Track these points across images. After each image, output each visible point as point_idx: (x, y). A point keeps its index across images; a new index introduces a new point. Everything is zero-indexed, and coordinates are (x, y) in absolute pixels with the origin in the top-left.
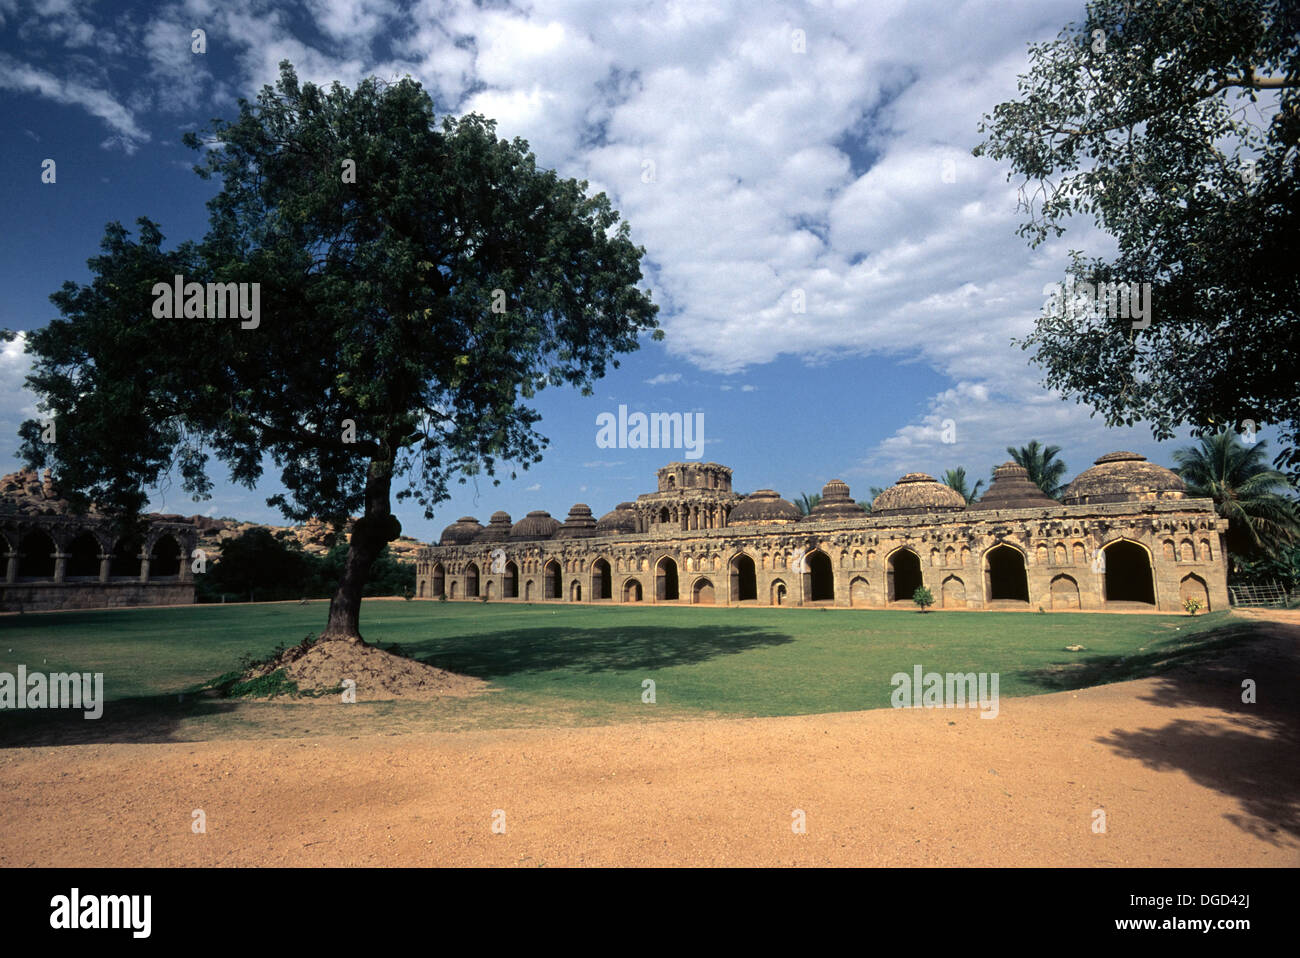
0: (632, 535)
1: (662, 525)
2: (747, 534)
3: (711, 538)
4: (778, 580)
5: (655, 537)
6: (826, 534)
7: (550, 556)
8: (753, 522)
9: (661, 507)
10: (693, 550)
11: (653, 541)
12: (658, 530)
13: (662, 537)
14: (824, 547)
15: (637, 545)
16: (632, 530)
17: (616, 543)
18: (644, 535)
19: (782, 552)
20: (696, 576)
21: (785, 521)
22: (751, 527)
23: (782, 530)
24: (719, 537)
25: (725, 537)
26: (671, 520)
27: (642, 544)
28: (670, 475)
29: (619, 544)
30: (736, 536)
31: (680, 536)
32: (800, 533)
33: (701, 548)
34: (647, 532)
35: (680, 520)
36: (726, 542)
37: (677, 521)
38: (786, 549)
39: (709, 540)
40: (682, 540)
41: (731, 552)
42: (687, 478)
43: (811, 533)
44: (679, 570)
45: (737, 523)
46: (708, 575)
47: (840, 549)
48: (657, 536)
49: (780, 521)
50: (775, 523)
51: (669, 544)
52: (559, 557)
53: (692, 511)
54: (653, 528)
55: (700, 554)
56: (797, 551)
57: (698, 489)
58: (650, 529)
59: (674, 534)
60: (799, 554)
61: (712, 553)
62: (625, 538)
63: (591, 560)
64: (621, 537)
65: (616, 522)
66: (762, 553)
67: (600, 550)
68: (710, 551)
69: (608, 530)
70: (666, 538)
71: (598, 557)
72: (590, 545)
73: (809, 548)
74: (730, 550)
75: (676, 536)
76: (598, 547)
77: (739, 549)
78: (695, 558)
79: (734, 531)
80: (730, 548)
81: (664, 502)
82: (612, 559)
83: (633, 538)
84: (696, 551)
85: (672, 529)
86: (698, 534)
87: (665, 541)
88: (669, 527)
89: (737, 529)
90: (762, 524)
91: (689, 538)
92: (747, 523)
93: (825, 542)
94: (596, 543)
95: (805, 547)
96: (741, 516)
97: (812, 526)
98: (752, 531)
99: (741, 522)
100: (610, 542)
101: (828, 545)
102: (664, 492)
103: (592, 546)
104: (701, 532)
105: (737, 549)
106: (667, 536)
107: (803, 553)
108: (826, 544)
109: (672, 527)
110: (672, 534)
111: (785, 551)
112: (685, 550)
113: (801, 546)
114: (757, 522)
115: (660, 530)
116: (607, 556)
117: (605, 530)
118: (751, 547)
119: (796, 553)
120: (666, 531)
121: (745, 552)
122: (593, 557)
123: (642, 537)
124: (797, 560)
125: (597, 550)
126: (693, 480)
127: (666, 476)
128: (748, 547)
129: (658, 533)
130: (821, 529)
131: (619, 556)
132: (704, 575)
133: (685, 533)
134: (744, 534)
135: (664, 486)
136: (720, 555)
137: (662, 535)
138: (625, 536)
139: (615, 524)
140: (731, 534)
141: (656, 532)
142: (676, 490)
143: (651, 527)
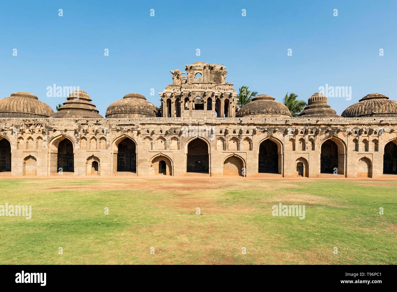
1: (195, 112)
3: (243, 125)
4: (302, 158)
5: (186, 121)
6: (342, 127)
7: (58, 133)
10: (227, 134)
11: (185, 124)
12: (191, 115)
14: (340, 135)
17: (143, 124)
19: (306, 138)
20: (227, 154)
23: (308, 122)
25: (257, 125)
26: (205, 108)
27: (172, 126)
29: (147, 126)
30: (267, 124)
31: (214, 121)
32: (321, 125)
33: (234, 132)
34: (179, 116)
35: (213, 108)
36: (257, 128)
37: (210, 109)
38: (309, 136)
39: (241, 127)
40: (215, 125)
41: (263, 136)
43: (329, 125)
44: (210, 149)
46: (239, 154)
47: (351, 138)
52: (70, 135)
55: (233, 137)
56: (319, 137)
57: (229, 85)
58: (183, 114)
59: (208, 120)
60: (320, 140)
61: (244, 137)
62: (154, 121)
63: (114, 138)
64: (150, 119)
65: (137, 107)
66: (289, 138)
67: (124, 129)
68: (243, 134)
69: (129, 113)
70: (199, 122)
71: (121, 136)
72: (112, 124)
73: (329, 136)
74: (261, 134)
75: (209, 121)
76: (122, 126)
77: (269, 134)
78: (228, 140)
79: (265, 120)
80: (261, 133)
81: (198, 92)
82: (139, 138)
83: (163, 121)
84: (229, 134)
85: (206, 115)
86: (231, 121)
87: (198, 125)
88: (203, 113)
89: (269, 119)
90: (280, 117)
91: (222, 124)
92: (270, 115)
93: (341, 132)
94: (120, 124)
95: (325, 135)
96: (265, 110)
97: (332, 120)
98: (282, 121)
99: (264, 115)
100: (136, 123)
101: (344, 134)
102: (198, 84)
103: (115, 125)
104: (234, 119)
105: (267, 134)
106: (200, 121)
107: (323, 139)
108: (342, 134)
109: (206, 114)
110: (205, 119)
111: (309, 138)
112: (218, 133)
113: (322, 134)
114: (278, 115)
115: (193, 116)
116: (133, 135)
117: (125, 113)
118: (280, 133)
119: (318, 139)
120: (200, 117)
121: (275, 137)
122: (115, 136)
123: (174, 120)
124: (318, 144)
125: (122, 129)
126: (219, 79)
127: (193, 72)
128: (278, 133)
129: (191, 118)
130: (339, 123)
131: (147, 136)
132: (235, 153)
133: (220, 119)
134: (275, 123)
135: (191, 81)
136: (252, 139)
137: (195, 120)
138: (154, 119)
139: (135, 108)
140: (263, 123)
141: (189, 117)
142: (211, 84)
143: (183, 112)
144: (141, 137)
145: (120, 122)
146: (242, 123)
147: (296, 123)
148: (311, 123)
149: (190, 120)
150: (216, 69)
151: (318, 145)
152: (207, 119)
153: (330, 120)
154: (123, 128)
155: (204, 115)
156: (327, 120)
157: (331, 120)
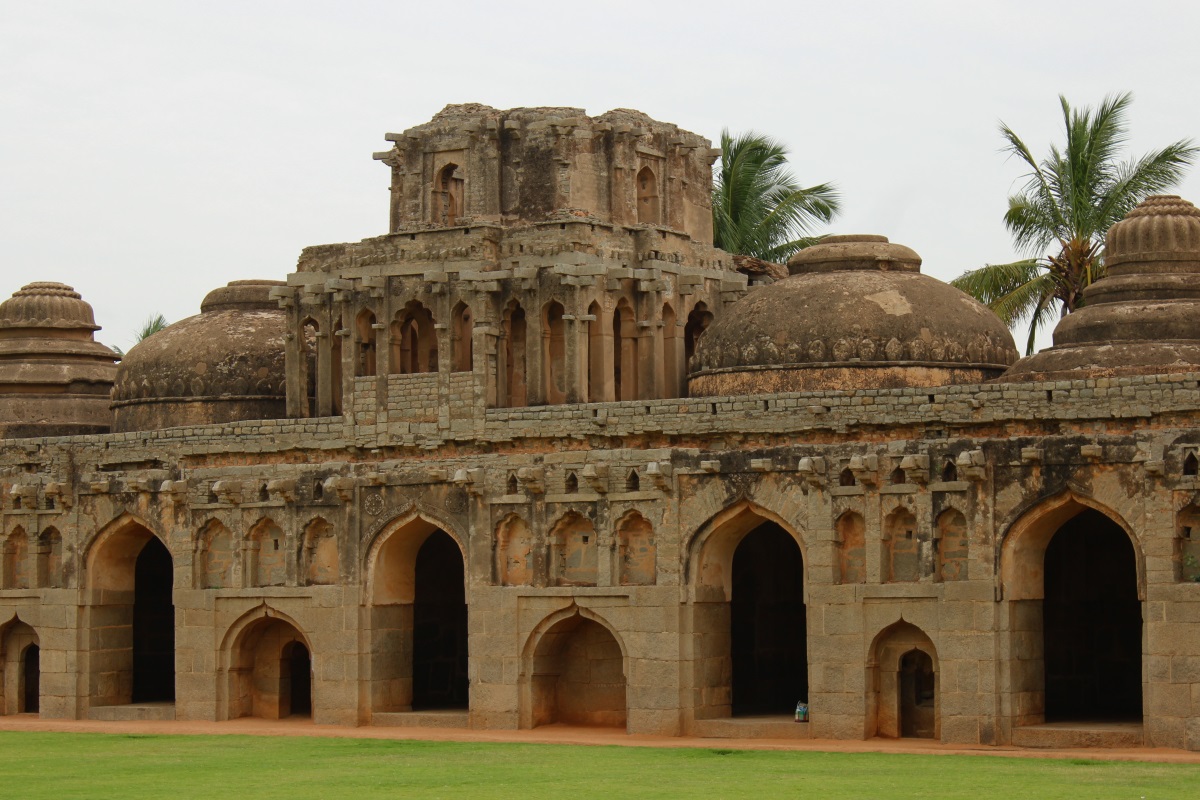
0: (268, 425)
1: (401, 385)
2: (774, 425)
3: (616, 441)
4: (901, 628)
6: (1115, 434)
8: (800, 376)
9: (400, 304)
10: (537, 495)
11: (362, 452)
12: (382, 401)
13: (402, 432)
14: (1106, 492)
15: (287, 471)
16: (268, 402)
17: (199, 459)
18: (322, 423)
19: (921, 505)
20: (542, 609)
21: (939, 376)
22: (790, 398)
23: (925, 412)
24: (651, 439)
25: (675, 440)
26: (444, 361)
28: (441, 162)
29: (211, 468)
30: (724, 436)
31: (478, 429)
32: (998, 425)
33: (572, 484)
34: (336, 411)
35: (479, 360)
36: (676, 458)
37: (465, 364)
38: (938, 496)
39: (606, 453)
40: (490, 447)
41: (706, 502)
42: (518, 177)
43: (1052, 425)
44: (474, 582)
45: (729, 381)
46: (596, 606)
48: (378, 431)
49: (916, 374)
50: (894, 382)
51: (430, 467)
53: (535, 322)
54: (360, 393)
55: (567, 510)
56: (989, 501)
57: (563, 226)
58: (351, 397)
59: (457, 423)
60: (996, 517)
61: (619, 510)
62: (238, 439)
63: (89, 533)
64: (220, 431)
65: (201, 369)
66: (835, 511)
67: (126, 489)
68: (610, 497)
69: (164, 402)
70: (417, 438)
71: (116, 519)
72: (84, 465)
73: (1041, 493)
74: (698, 493)
75: (463, 431)
76: (116, 473)
77: (734, 490)
78: (545, 527)
79: (715, 412)
80: (695, 487)
81: (414, 279)
82: (180, 529)
83: (273, 440)
84: (548, 499)
85: (448, 401)
86: (556, 423)
87: (415, 451)
88: (434, 391)
89: (729, 406)
90: (837, 384)
91: (518, 442)
92: (775, 378)
93: (1110, 468)
94: (112, 460)
95: (1023, 484)
96: (751, 348)
97: (1054, 394)
98: (795, 412)
99: (746, 376)
100: (171, 454)
101: (1124, 480)
102: (413, 236)
103: (93, 468)
104: (569, 414)
105: (728, 490)
106: (425, 429)
107: (1012, 512)
108: (1115, 477)
109: (444, 391)
110: (444, 422)
111: (935, 505)
112: (501, 494)
113: (1007, 483)
114: (817, 374)
115: (391, 405)
116: (159, 515)
117: (151, 402)
118: (790, 484)
119: (985, 513)
120: (422, 410)
121: (762, 504)
122: (95, 519)
123: (314, 434)
124: (985, 542)
125: (115, 485)
126: (542, 187)
127: (425, 166)
128: (777, 481)
129: (383, 417)
130: (1094, 412)
131: (210, 516)
132: (580, 603)
133: (504, 416)
134: (760, 426)
135: (415, 212)
136: (652, 518)
137: (400, 428)
138: (237, 431)
139: (193, 375)
140: (703, 428)
141: (377, 412)
142: (467, 231)
143: (351, 389)
144: (186, 524)
145: (110, 455)
146: (607, 434)
147: (864, 419)
148: (943, 419)
149: (382, 427)
150: (530, 136)
151: (983, 549)
152: (452, 417)
153: (1044, 394)
154: (120, 483)
155: (441, 396)
156: (1026, 395)
157: (1049, 393)
